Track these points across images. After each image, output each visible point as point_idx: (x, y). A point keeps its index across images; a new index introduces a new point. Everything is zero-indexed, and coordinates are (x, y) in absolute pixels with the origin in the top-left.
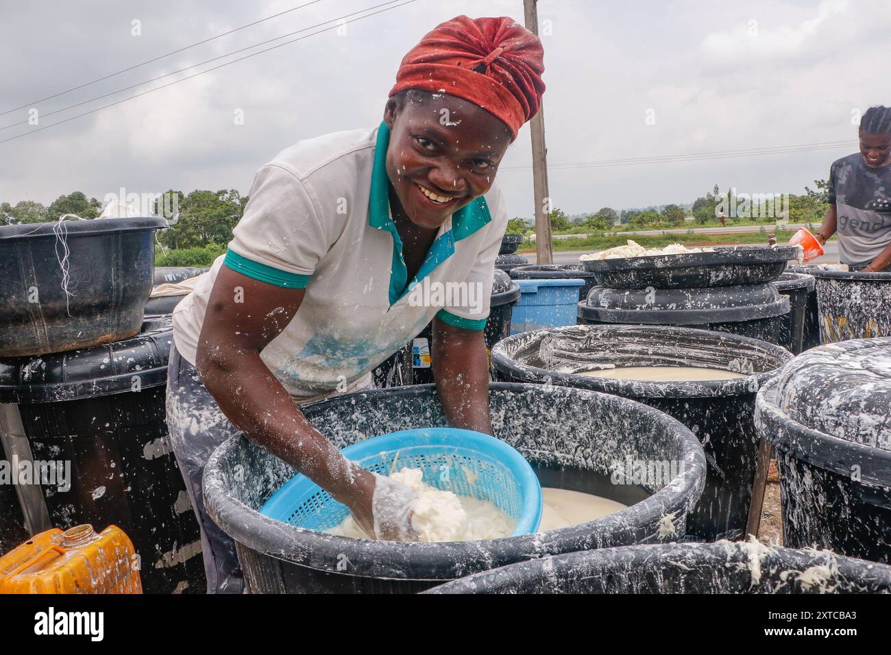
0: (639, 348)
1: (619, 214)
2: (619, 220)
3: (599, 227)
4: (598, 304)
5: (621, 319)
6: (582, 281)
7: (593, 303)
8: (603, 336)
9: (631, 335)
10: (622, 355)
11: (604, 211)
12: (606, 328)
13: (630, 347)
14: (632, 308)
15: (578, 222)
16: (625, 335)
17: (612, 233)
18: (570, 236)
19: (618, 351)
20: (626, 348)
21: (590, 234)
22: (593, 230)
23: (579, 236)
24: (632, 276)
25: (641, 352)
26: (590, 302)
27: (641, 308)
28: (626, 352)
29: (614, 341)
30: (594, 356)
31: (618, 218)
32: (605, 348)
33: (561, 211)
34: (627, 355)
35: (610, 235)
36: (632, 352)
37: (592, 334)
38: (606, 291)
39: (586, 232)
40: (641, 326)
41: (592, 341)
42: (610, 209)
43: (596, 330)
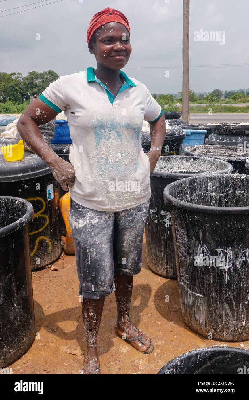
0: (223, 152)
1: (223, 93)
2: (223, 96)
3: (212, 101)
4: (212, 139)
5: (219, 144)
6: (206, 131)
7: (210, 139)
8: (213, 148)
9: (221, 148)
10: (218, 154)
11: (215, 91)
12: (214, 146)
13: (221, 152)
14: (222, 141)
15: (201, 97)
16: (220, 148)
17: (219, 104)
18: (197, 105)
19: (217, 153)
20: (219, 152)
21: (208, 105)
22: (209, 102)
23: (202, 105)
24: (223, 131)
25: (224, 153)
26: (210, 138)
27: (225, 141)
28: (220, 153)
29: (216, 150)
30: (210, 154)
31: (223, 95)
32: (214, 151)
33: (192, 91)
34: (220, 154)
35: (218, 105)
36: (221, 153)
37: (210, 147)
38: (215, 135)
39: (205, 103)
40: (224, 146)
41: (210, 149)
42: (219, 90)
43: (211, 146)
